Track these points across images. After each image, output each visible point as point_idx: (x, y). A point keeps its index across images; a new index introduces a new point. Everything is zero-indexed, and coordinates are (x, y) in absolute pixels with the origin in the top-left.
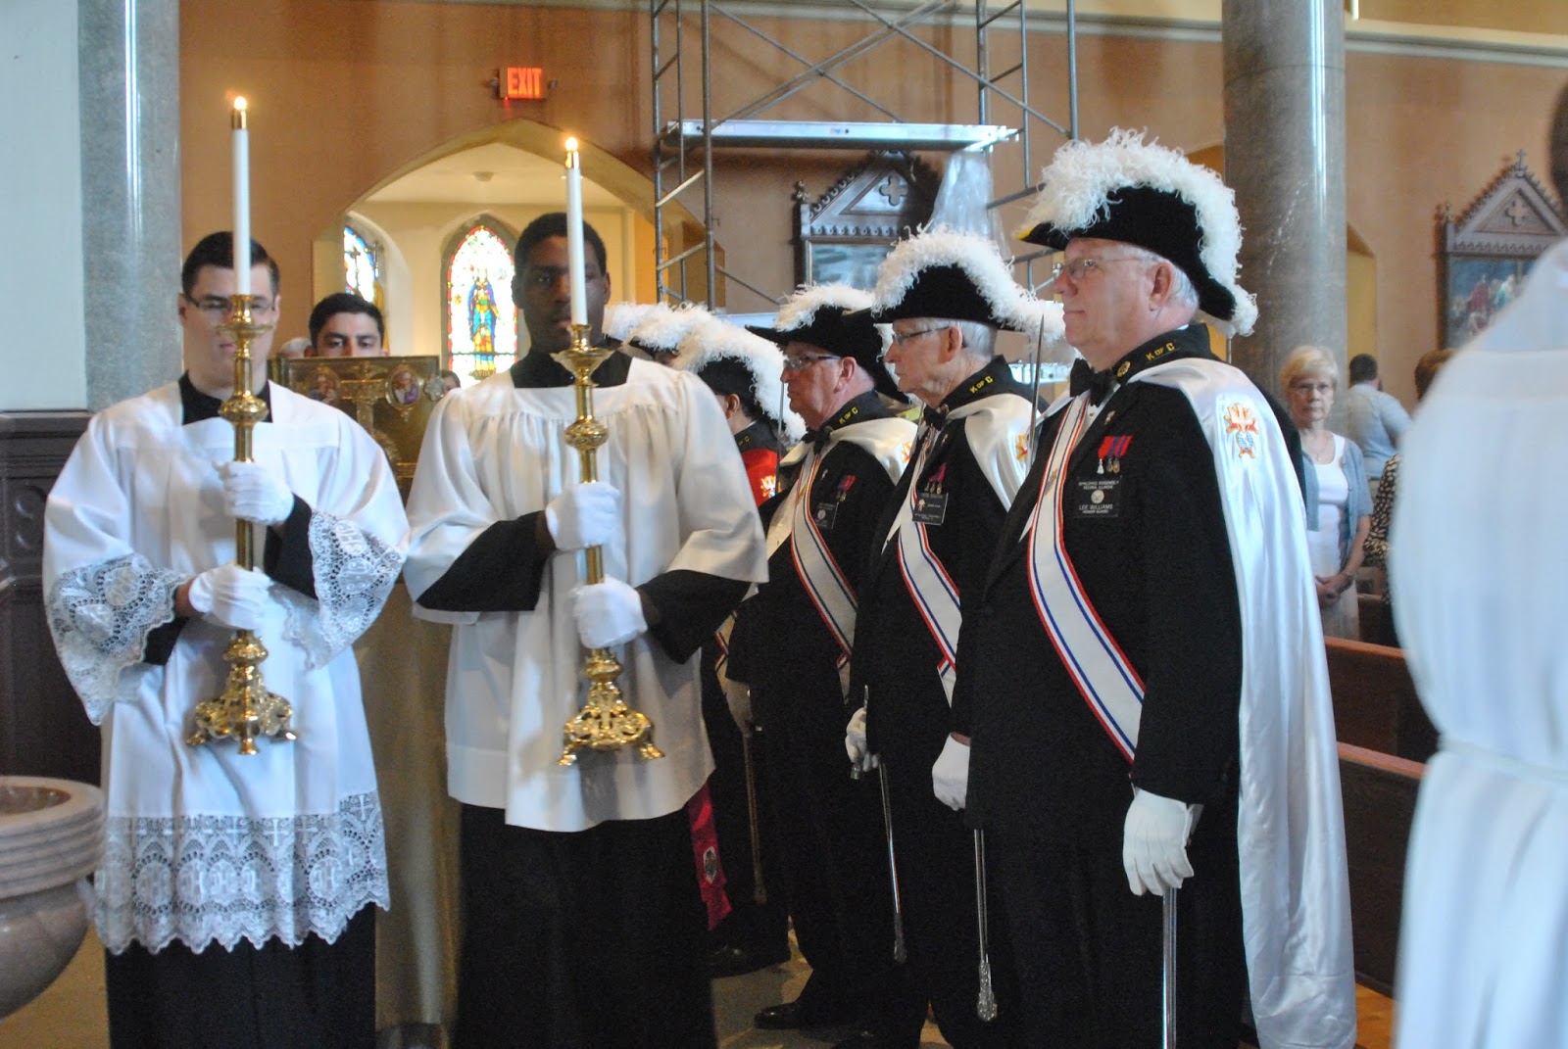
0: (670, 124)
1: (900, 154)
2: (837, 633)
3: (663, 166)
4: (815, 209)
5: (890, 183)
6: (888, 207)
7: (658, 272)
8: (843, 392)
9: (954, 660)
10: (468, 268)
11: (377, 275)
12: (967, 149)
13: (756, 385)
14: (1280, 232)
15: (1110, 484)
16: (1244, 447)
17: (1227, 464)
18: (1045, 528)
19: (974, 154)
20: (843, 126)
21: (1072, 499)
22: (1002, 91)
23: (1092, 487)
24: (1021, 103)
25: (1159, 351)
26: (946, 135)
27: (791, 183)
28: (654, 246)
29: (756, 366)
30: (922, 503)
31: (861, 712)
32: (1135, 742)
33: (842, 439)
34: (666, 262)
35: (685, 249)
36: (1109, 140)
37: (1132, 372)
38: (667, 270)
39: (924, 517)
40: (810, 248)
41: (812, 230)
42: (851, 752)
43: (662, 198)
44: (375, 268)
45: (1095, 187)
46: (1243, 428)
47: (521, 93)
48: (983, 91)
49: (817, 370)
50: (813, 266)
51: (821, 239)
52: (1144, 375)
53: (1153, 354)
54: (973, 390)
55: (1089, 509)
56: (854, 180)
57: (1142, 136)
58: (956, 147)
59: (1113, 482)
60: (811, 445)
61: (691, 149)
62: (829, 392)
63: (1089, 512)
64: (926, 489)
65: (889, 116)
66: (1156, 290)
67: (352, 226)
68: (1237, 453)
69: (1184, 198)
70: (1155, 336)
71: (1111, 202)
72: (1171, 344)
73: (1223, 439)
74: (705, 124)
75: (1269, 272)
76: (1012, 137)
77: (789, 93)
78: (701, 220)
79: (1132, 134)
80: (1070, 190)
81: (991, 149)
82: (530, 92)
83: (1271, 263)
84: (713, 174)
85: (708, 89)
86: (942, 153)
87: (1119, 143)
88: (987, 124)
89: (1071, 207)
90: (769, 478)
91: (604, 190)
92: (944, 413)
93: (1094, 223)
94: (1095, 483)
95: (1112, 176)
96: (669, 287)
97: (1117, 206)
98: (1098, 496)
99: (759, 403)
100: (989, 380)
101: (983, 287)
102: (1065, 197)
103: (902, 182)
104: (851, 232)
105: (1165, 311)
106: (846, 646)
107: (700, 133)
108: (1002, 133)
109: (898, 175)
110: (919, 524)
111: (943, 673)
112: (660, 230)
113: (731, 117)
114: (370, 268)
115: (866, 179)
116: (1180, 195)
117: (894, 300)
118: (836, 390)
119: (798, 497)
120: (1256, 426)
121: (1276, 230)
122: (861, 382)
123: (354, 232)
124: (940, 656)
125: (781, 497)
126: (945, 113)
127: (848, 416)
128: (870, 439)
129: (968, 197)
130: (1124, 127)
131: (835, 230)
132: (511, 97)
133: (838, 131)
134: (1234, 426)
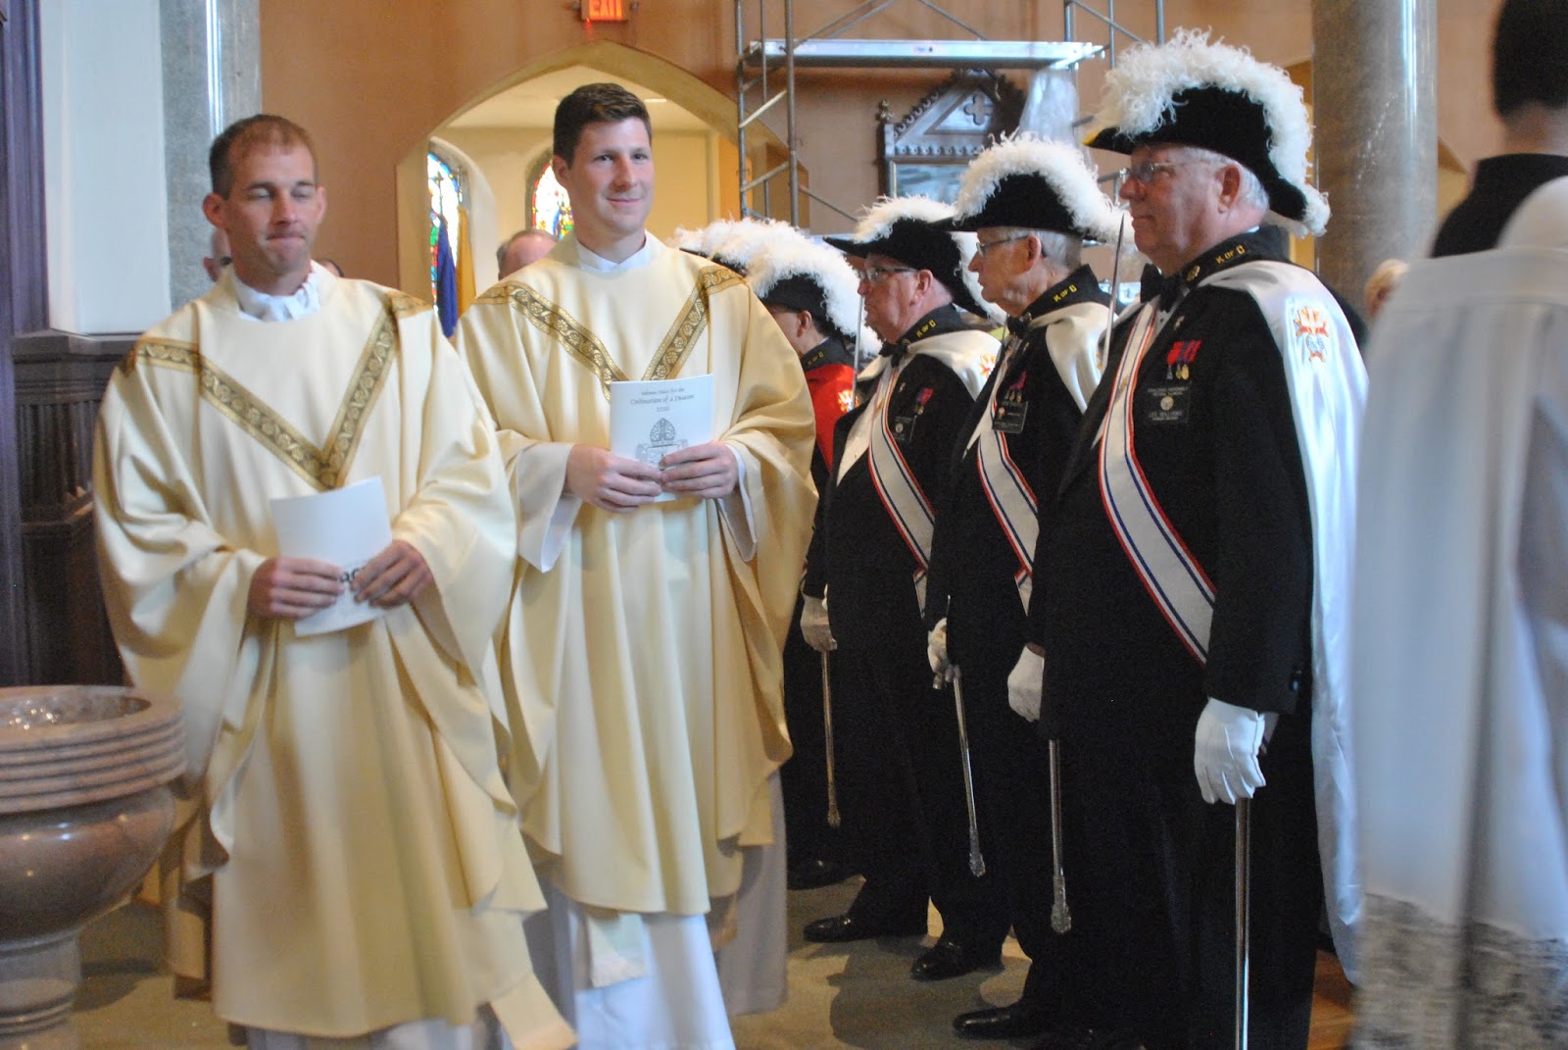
0: (753, 44)
1: (984, 73)
2: (913, 544)
3: (746, 87)
4: (900, 129)
5: (974, 102)
6: (973, 126)
7: (741, 194)
8: (919, 305)
9: (1030, 568)
10: (553, 194)
11: (461, 200)
12: (1052, 67)
13: (827, 301)
14: (1369, 145)
15: (1179, 390)
16: (1314, 350)
17: (1297, 368)
18: (1115, 437)
19: (1061, 72)
20: (926, 44)
21: (1142, 405)
22: (1087, 7)
23: (1162, 394)
24: (1106, 18)
25: (1229, 255)
26: (1031, 52)
27: (875, 104)
28: (737, 168)
29: (827, 282)
30: (1002, 411)
31: (943, 622)
32: (1206, 648)
33: (920, 352)
34: (749, 183)
35: (770, 168)
36: (1173, 41)
37: (1202, 276)
38: (751, 191)
39: (1004, 425)
40: (894, 168)
41: (896, 150)
42: (933, 661)
43: (746, 117)
44: (458, 192)
45: (1160, 89)
46: (1314, 331)
47: (602, 14)
48: (1068, 8)
49: (893, 283)
50: (898, 186)
51: (905, 159)
52: (1215, 279)
53: (1223, 257)
54: (1057, 298)
55: (1158, 415)
56: (939, 98)
57: (1207, 35)
58: (1040, 65)
59: (1182, 389)
60: (888, 359)
61: (775, 70)
62: (904, 306)
63: (1158, 419)
64: (1006, 397)
65: (972, 34)
66: (1226, 192)
67: (436, 152)
68: (1307, 359)
69: (1251, 98)
70: (1224, 239)
71: (1177, 104)
72: (1241, 247)
73: (1293, 344)
74: (787, 43)
75: (1358, 186)
76: (1097, 54)
77: (873, 11)
78: (783, 139)
79: (1196, 34)
80: (1137, 94)
81: (1077, 66)
82: (612, 14)
83: (1360, 177)
84: (795, 91)
85: (790, 7)
86: (1027, 72)
87: (1183, 43)
88: (1072, 41)
89: (1137, 110)
90: (846, 393)
91: (689, 113)
92: (1027, 322)
93: (1160, 126)
94: (1164, 390)
95: (1177, 78)
96: (753, 208)
97: (1183, 108)
98: (1167, 402)
99: (831, 319)
100: (1073, 289)
101: (1064, 196)
102: (1130, 101)
103: (987, 101)
104: (936, 151)
105: (1234, 213)
106: (923, 561)
107: (783, 53)
108: (1088, 50)
109: (982, 93)
110: (998, 432)
111: (1021, 583)
112: (743, 151)
113: (812, 37)
114: (456, 194)
115: (950, 98)
116: (1247, 94)
117: (975, 209)
118: (912, 303)
119: (876, 411)
120: (1327, 329)
121: (1366, 145)
122: (938, 295)
123: (439, 158)
124: (1017, 565)
125: (859, 411)
126: (1030, 31)
127: (925, 329)
128: (947, 352)
129: (1053, 115)
130: (1188, 27)
131: (919, 150)
132: (593, 18)
133: (921, 50)
134: (1303, 329)
